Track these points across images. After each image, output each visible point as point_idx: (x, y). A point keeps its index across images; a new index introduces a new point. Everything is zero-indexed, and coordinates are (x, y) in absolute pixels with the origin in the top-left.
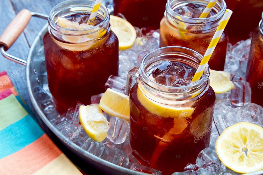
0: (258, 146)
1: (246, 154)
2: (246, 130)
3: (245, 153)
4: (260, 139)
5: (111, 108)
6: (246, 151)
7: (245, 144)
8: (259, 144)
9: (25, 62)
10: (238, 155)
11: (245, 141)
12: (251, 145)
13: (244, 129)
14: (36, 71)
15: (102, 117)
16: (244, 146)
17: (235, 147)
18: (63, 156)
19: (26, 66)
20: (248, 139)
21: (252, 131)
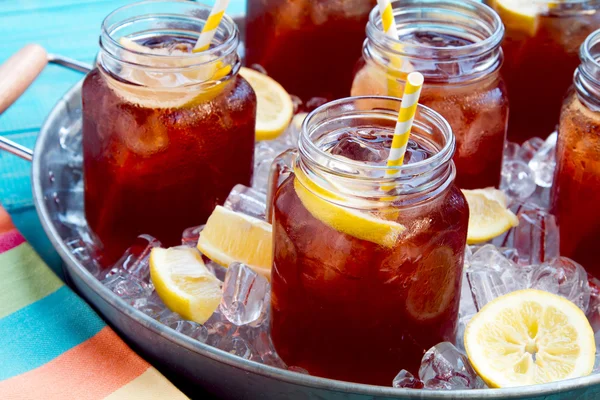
0: (563, 343)
1: (534, 359)
2: (536, 308)
3: (530, 356)
4: (568, 328)
5: (226, 251)
6: (534, 352)
7: (533, 336)
8: (564, 339)
9: (30, 152)
10: (514, 359)
11: (533, 331)
12: (547, 340)
13: (533, 304)
14: (53, 176)
16: (531, 341)
17: (509, 341)
20: (540, 328)
21: (551, 310)
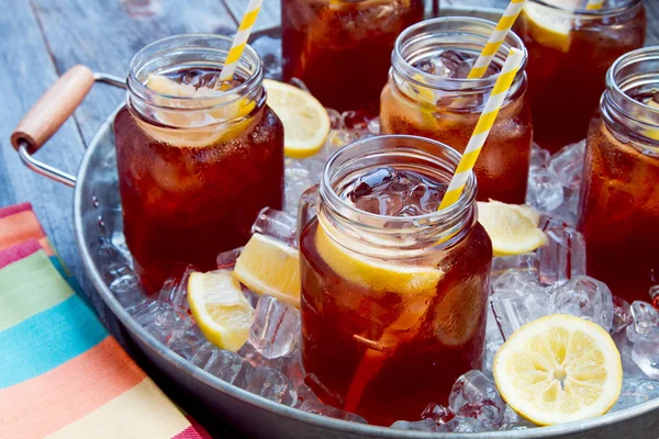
0: (592, 367)
1: (563, 386)
2: (563, 332)
3: (559, 382)
4: (596, 351)
5: (261, 278)
6: (562, 377)
7: (560, 363)
8: (593, 363)
10: (543, 387)
11: (561, 356)
12: (574, 365)
13: (559, 329)
14: (96, 200)
15: (237, 297)
16: (559, 367)
17: (538, 369)
18: (147, 382)
19: (74, 187)
20: (567, 352)
21: (579, 334)
